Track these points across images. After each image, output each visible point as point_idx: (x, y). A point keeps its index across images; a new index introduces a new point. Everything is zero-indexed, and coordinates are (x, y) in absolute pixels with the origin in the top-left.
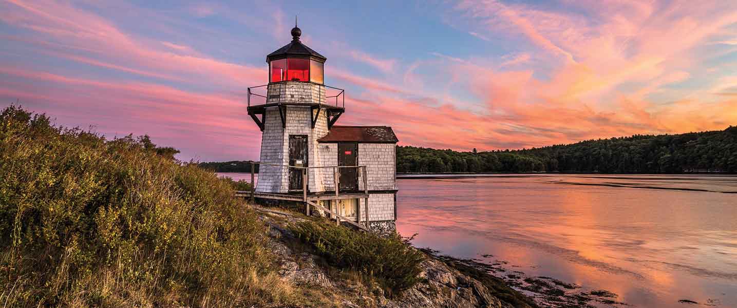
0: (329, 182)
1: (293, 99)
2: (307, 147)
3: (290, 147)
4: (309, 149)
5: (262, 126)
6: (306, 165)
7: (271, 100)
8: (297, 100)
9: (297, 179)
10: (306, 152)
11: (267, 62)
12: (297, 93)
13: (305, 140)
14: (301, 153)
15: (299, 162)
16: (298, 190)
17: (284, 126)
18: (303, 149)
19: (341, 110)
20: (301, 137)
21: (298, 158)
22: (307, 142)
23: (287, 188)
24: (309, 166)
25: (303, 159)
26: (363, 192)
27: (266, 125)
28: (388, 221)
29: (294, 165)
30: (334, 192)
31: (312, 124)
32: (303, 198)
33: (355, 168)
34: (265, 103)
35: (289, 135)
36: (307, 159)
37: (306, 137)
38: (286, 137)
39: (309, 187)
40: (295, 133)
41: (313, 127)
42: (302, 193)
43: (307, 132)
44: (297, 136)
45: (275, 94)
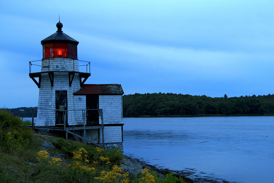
0: (80, 120)
1: (58, 69)
2: (67, 98)
3: (56, 98)
4: (68, 100)
5: (39, 85)
6: (66, 109)
7: (44, 69)
8: (60, 69)
9: (60, 118)
10: (66, 101)
12: (60, 65)
13: (65, 94)
14: (63, 101)
15: (62, 107)
16: (61, 124)
17: (52, 85)
18: (64, 99)
19: (89, 75)
20: (63, 92)
21: (61, 105)
22: (67, 94)
23: (55, 123)
24: (68, 110)
25: (64, 105)
26: (101, 125)
27: (41, 85)
28: (118, 143)
29: (59, 109)
30: (83, 126)
31: (70, 84)
32: (64, 129)
33: (97, 110)
35: (56, 91)
36: (67, 105)
37: (66, 91)
38: (54, 92)
39: (68, 122)
40: (59, 89)
41: (70, 86)
42: (63, 126)
43: (67, 89)
44: (60, 91)
45: (46, 65)
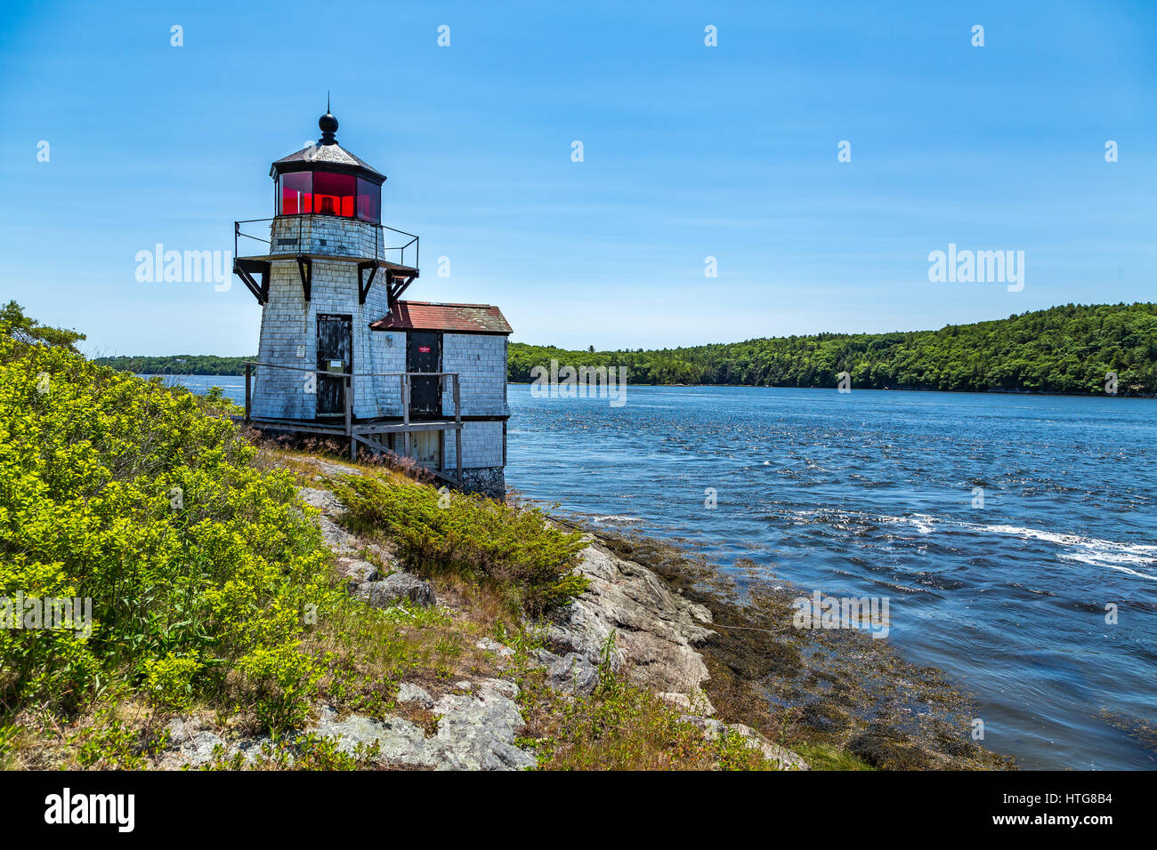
0: (389, 401)
1: (325, 249)
2: (351, 337)
3: (318, 335)
4: (355, 341)
5: (262, 295)
6: (349, 369)
7: (281, 247)
8: (332, 249)
9: (330, 394)
10: (348, 347)
11: (271, 175)
12: (332, 238)
13: (346, 325)
14: (339, 347)
15: (335, 364)
16: (333, 415)
17: (308, 297)
18: (343, 340)
19: (413, 274)
20: (339, 319)
21: (333, 357)
22: (350, 328)
23: (313, 410)
24: (356, 371)
25: (343, 358)
26: (452, 419)
27: (272, 293)
28: (491, 469)
29: (326, 370)
30: (401, 419)
31: (360, 298)
32: (345, 430)
33: (437, 377)
34: (267, 253)
35: (318, 314)
36: (351, 359)
37: (349, 318)
38: (312, 317)
39: (355, 409)
40: (328, 310)
41: (362, 301)
42: (343, 420)
43: (351, 309)
44: (332, 316)
45: (288, 236)
